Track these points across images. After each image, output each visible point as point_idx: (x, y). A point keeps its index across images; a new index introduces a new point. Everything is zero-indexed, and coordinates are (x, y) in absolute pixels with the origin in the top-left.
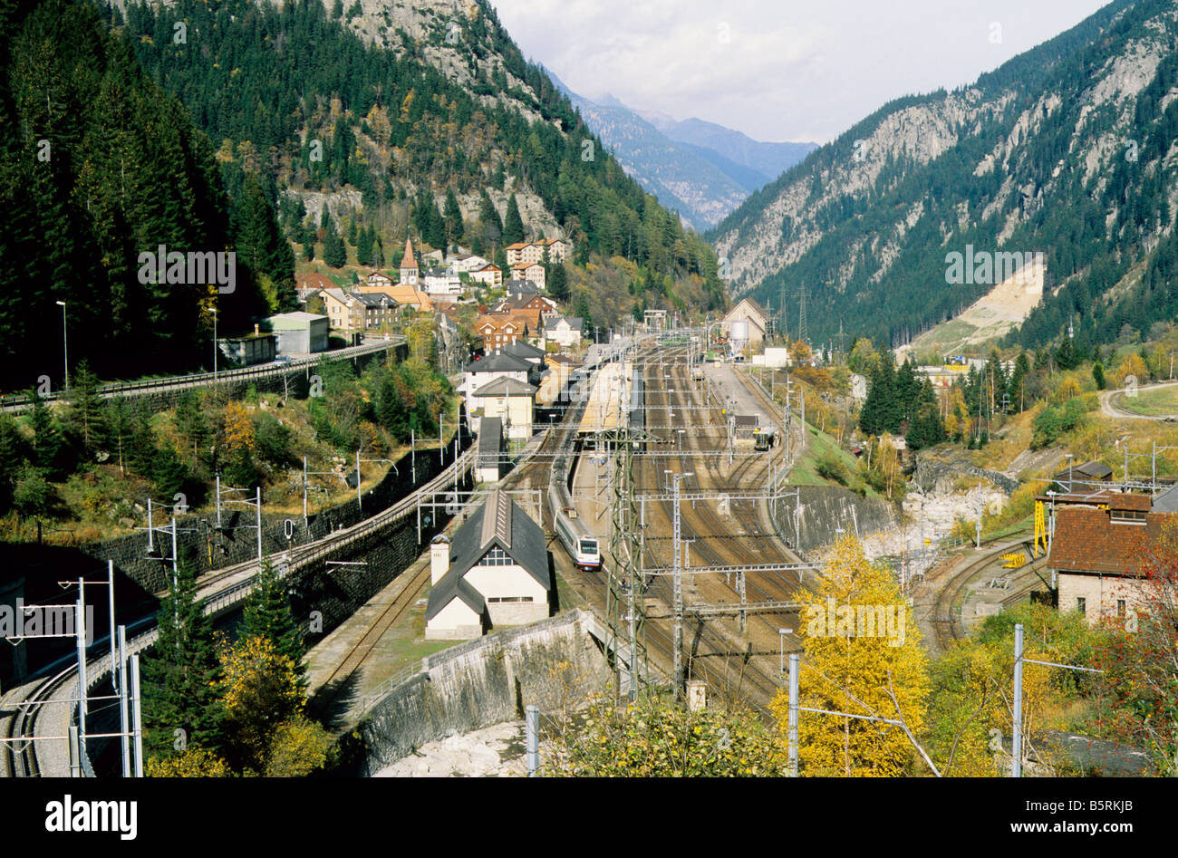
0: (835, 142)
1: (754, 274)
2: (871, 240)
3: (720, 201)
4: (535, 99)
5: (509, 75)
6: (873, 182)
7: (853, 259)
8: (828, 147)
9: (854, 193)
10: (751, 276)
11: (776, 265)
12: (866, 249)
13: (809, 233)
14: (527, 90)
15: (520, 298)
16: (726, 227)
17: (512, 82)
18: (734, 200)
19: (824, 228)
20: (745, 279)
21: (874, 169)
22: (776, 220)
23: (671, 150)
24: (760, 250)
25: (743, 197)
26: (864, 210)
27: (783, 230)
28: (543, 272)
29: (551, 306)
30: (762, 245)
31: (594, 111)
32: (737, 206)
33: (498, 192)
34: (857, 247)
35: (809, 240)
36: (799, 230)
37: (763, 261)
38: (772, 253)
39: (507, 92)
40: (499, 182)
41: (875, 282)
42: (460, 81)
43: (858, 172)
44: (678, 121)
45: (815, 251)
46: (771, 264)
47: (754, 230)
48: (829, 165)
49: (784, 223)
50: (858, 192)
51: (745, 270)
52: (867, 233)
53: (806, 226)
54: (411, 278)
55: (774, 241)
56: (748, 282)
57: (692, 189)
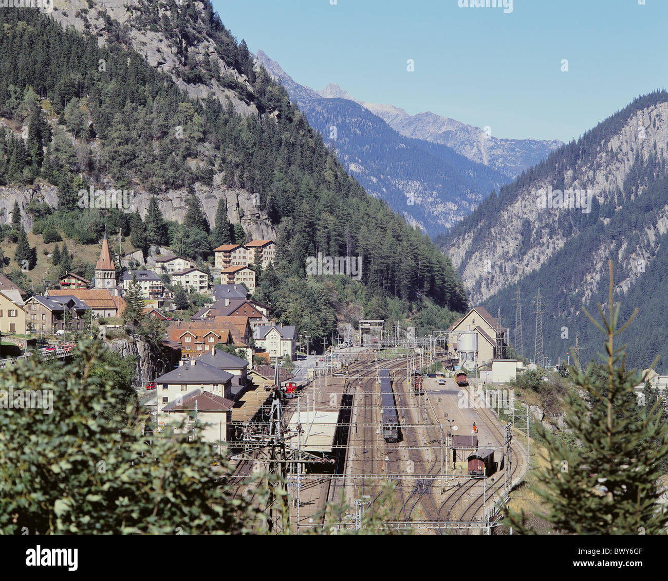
0: (580, 141)
1: (490, 282)
2: (619, 246)
3: (455, 202)
4: (250, 89)
5: (221, 63)
6: (621, 183)
7: (599, 266)
8: (573, 144)
9: (600, 195)
10: (487, 284)
11: (514, 271)
12: (614, 255)
13: (551, 238)
14: (242, 79)
15: (227, 304)
16: (460, 230)
17: (225, 71)
18: (471, 202)
19: (568, 233)
20: (480, 287)
21: (622, 169)
22: (515, 223)
23: (403, 146)
24: (497, 255)
25: (480, 198)
26: (610, 214)
27: (522, 234)
28: (254, 276)
29: (261, 313)
30: (499, 251)
31: (319, 104)
32: (474, 208)
33: (205, 188)
34: (603, 252)
35: (551, 246)
36: (539, 235)
37: (501, 267)
38: (510, 259)
39: (218, 79)
40: (207, 178)
41: (622, 292)
42: (166, 67)
43: (605, 172)
44: (411, 115)
45: (558, 257)
46: (508, 271)
47: (490, 233)
48: (573, 165)
49: (523, 226)
50: (604, 193)
51: (481, 277)
52: (613, 237)
53: (547, 230)
54: (106, 280)
55: (512, 247)
56: (483, 290)
57: (425, 189)
